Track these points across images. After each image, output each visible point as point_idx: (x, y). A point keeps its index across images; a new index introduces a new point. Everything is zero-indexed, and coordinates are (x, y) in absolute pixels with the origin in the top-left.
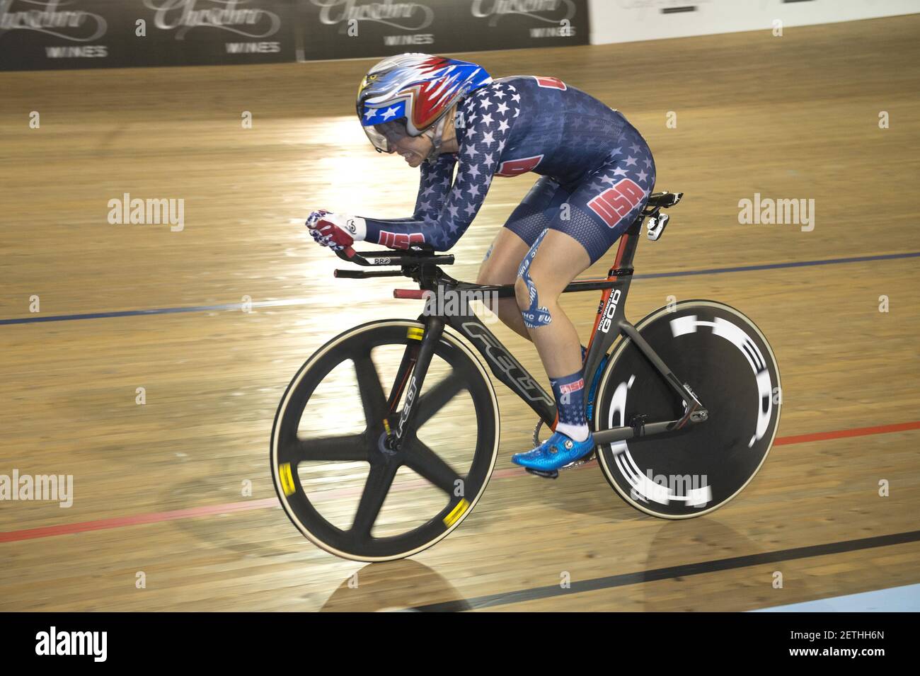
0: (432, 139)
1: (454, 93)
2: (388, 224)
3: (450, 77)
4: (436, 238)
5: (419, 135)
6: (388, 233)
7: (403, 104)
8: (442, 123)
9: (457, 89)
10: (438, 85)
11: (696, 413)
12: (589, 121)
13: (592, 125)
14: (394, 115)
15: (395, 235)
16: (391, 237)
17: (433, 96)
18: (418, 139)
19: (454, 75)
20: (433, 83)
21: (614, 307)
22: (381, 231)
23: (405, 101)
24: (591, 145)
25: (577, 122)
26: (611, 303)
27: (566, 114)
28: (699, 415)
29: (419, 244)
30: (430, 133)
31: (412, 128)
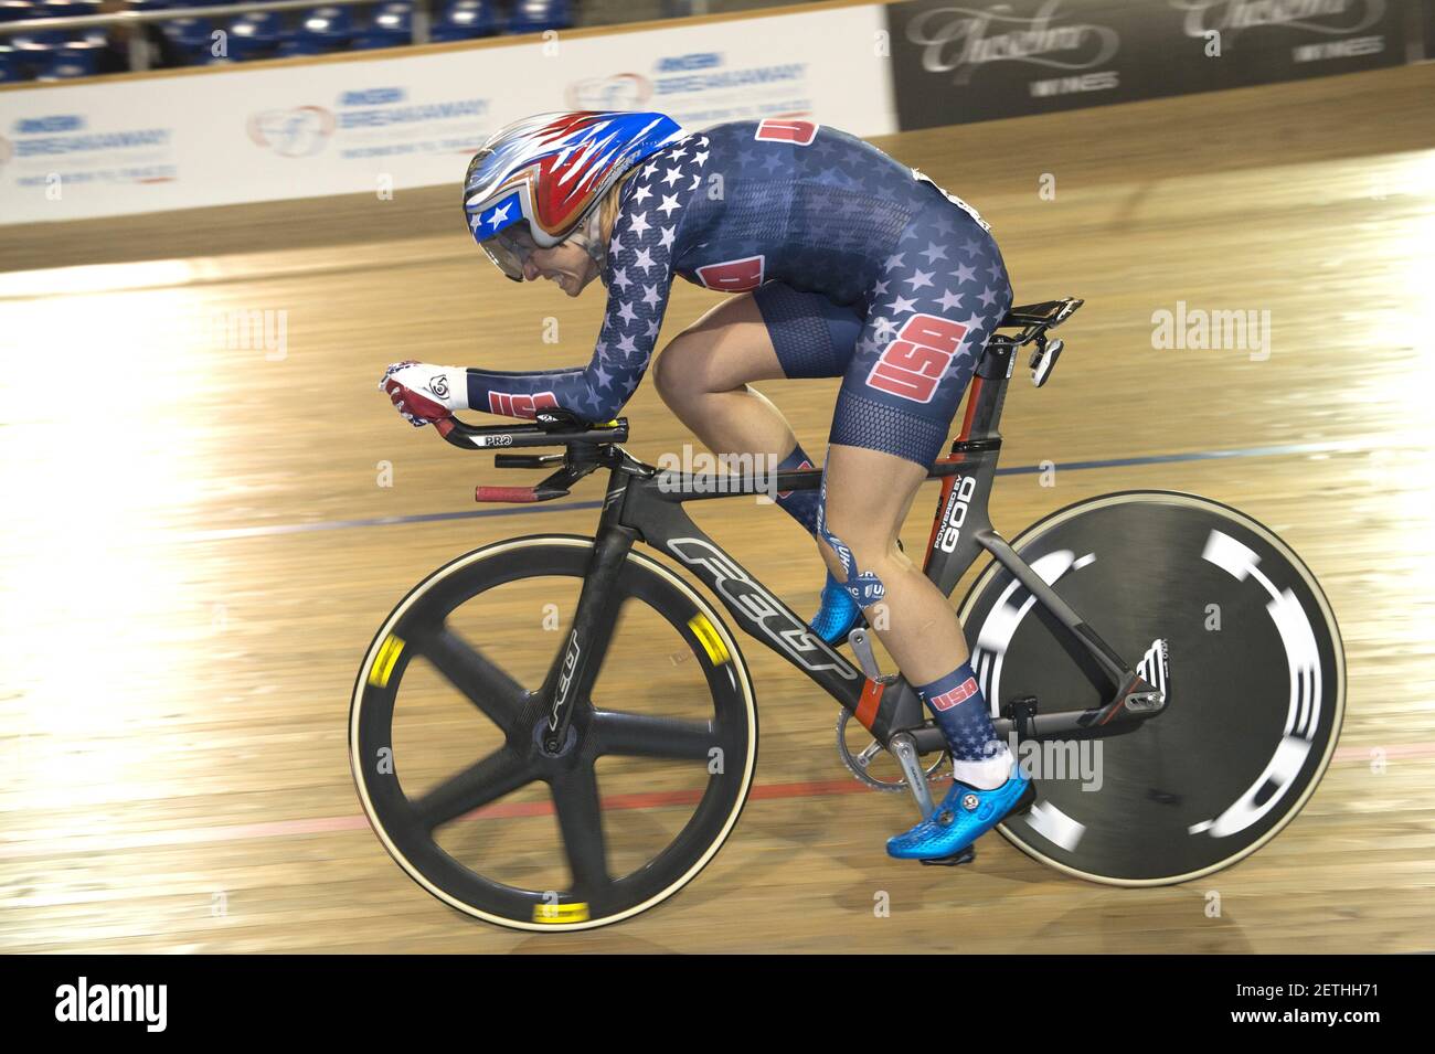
0: (585, 247)
1: (608, 166)
2: (502, 380)
3: (596, 143)
4: (576, 398)
5: (560, 244)
6: (500, 395)
7: (515, 198)
8: (596, 219)
9: (613, 159)
10: (574, 157)
11: (1136, 696)
12: (844, 201)
13: (850, 207)
14: (506, 218)
15: (511, 397)
16: (506, 400)
17: (565, 178)
18: (560, 250)
19: (604, 138)
20: (563, 156)
21: (965, 508)
22: (490, 392)
23: (518, 193)
24: (848, 245)
25: (818, 203)
26: (957, 500)
27: (795, 186)
28: (1144, 700)
29: (551, 410)
30: (578, 238)
31: (541, 235)
